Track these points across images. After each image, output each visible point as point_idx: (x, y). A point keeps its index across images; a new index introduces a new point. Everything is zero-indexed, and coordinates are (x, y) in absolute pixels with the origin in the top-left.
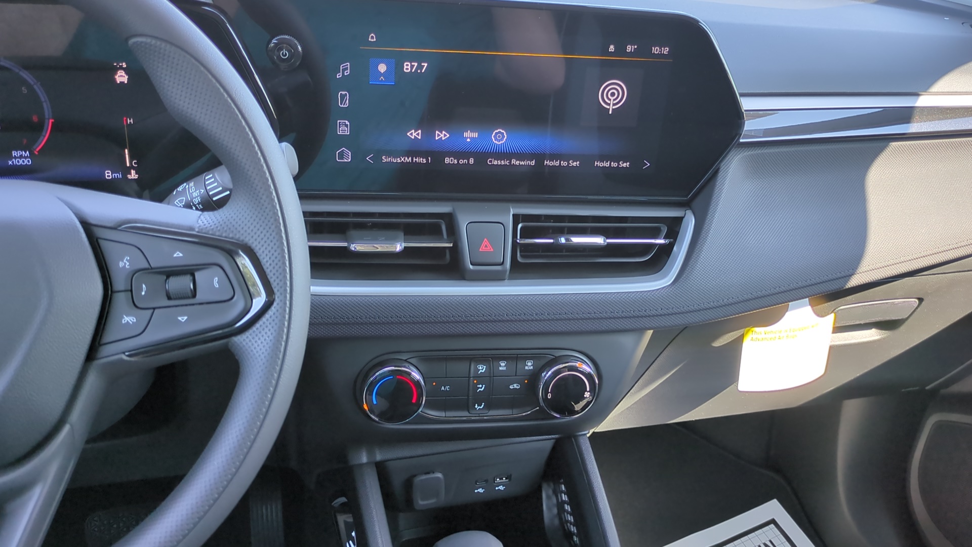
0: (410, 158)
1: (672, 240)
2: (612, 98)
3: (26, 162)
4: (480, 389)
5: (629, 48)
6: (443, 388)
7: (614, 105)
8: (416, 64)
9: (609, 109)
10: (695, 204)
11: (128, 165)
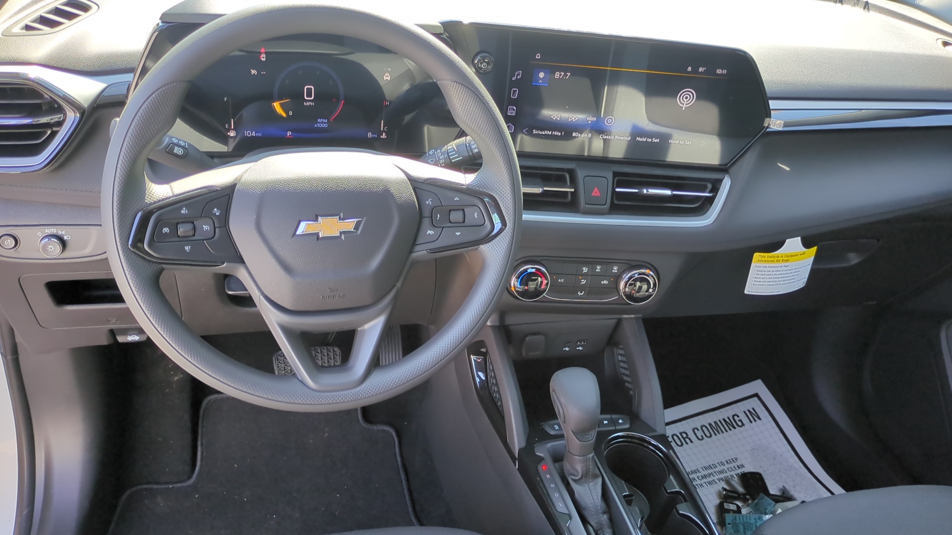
0: (551, 132)
1: (714, 194)
2: (686, 100)
3: (325, 125)
4: (582, 283)
5: (701, 69)
6: (560, 281)
7: (686, 104)
8: (563, 74)
9: (683, 107)
10: (731, 170)
11: (382, 130)
